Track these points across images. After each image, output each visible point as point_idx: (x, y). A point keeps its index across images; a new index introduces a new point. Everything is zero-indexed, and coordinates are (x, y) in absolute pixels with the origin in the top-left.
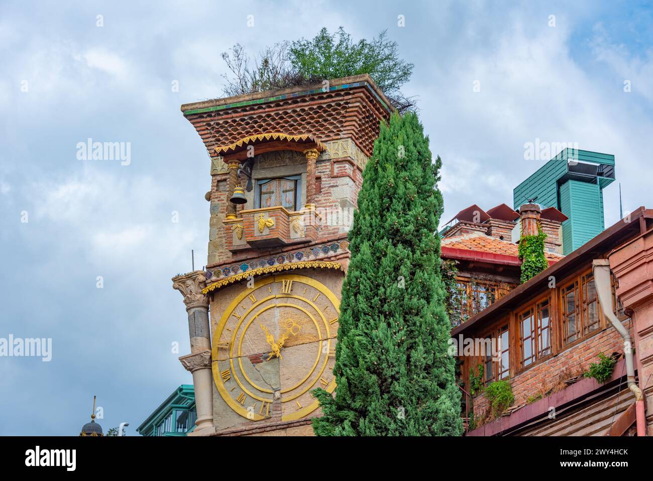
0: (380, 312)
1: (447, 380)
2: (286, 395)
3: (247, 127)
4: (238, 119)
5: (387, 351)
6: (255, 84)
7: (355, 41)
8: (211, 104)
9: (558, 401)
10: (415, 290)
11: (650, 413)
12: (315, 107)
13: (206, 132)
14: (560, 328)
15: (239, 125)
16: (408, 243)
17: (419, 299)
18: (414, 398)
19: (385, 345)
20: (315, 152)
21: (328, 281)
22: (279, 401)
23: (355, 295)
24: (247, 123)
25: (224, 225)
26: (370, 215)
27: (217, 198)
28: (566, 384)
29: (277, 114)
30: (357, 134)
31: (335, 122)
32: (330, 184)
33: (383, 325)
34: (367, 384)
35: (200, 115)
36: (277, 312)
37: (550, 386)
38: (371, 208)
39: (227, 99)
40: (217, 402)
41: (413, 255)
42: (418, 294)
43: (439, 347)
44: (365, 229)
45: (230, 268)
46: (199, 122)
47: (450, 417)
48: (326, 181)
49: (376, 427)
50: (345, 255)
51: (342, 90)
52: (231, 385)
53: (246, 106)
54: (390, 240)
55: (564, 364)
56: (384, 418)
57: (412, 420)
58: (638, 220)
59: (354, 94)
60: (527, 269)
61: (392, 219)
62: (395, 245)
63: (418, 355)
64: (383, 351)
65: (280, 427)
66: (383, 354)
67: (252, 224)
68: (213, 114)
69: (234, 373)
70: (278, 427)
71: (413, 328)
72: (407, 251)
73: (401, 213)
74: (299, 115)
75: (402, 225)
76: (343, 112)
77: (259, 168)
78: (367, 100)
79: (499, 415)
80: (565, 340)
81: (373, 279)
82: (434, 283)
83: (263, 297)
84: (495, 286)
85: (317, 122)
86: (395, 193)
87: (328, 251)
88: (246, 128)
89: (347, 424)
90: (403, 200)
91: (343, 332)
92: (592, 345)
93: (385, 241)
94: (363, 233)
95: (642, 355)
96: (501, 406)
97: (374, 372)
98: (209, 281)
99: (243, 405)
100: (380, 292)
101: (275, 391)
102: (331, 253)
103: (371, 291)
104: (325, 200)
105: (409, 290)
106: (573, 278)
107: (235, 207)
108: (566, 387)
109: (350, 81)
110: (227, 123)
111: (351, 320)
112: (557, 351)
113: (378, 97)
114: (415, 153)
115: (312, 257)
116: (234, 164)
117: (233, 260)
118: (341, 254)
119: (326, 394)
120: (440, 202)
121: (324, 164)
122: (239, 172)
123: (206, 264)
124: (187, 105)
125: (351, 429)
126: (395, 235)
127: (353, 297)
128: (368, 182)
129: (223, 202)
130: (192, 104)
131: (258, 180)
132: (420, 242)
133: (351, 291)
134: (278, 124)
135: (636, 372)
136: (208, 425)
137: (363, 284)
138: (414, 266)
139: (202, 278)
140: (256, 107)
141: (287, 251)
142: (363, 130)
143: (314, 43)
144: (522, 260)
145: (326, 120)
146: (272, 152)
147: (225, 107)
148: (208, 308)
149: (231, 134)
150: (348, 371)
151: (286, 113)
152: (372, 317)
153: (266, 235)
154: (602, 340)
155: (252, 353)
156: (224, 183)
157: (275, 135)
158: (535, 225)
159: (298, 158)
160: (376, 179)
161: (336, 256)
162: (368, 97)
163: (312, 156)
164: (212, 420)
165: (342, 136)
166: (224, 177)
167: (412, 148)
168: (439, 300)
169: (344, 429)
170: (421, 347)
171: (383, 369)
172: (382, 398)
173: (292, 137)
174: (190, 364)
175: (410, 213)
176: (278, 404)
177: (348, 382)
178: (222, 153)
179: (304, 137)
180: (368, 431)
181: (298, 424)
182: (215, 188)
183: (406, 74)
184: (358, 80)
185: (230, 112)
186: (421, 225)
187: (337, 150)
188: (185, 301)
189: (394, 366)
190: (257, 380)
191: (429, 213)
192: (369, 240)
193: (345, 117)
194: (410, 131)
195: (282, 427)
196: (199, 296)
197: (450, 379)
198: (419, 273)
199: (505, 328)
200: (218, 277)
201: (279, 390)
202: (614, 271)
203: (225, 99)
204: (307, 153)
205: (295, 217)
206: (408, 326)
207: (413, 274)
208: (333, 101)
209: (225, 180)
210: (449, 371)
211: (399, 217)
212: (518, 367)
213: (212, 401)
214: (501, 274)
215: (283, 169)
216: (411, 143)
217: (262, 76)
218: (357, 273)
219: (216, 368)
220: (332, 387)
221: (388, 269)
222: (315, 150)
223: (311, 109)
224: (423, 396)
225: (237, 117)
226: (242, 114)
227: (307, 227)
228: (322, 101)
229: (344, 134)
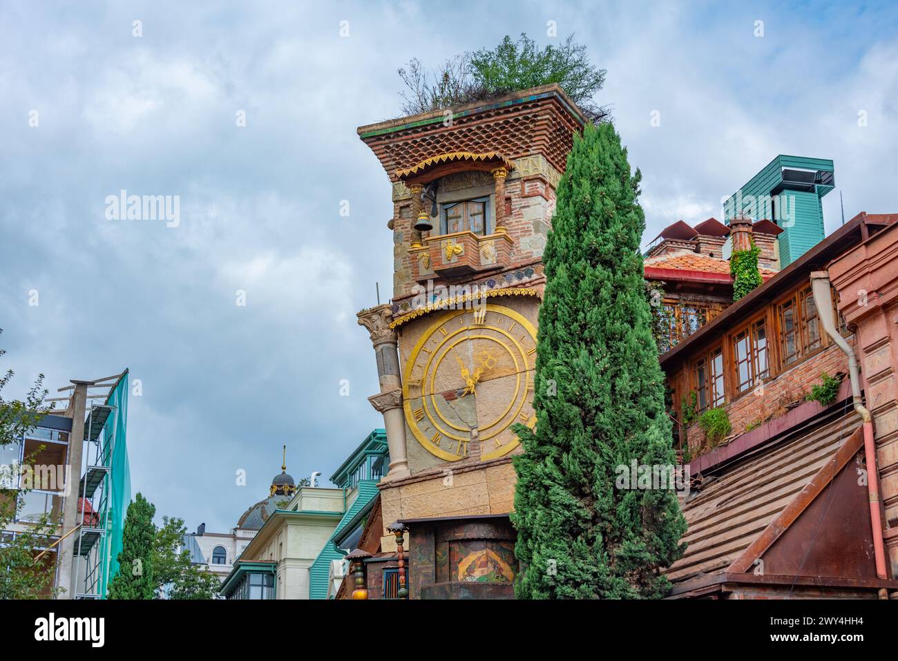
0: (581, 339)
1: (656, 409)
2: (484, 432)
3: (429, 147)
4: (418, 140)
5: (590, 380)
6: (436, 101)
7: (540, 48)
8: (389, 125)
9: (779, 428)
10: (618, 314)
11: (878, 436)
12: (501, 122)
13: (385, 155)
14: (778, 348)
15: (421, 145)
16: (607, 264)
17: (622, 324)
18: (620, 430)
19: (588, 374)
20: (503, 171)
21: (523, 309)
22: (477, 439)
23: (553, 322)
24: (429, 144)
25: (408, 254)
26: (565, 235)
27: (400, 226)
28: (787, 409)
29: (461, 132)
30: (548, 149)
31: (523, 137)
32: (521, 204)
33: (584, 353)
34: (569, 417)
35: (378, 138)
36: (470, 344)
37: (769, 412)
38: (566, 228)
39: (406, 118)
40: (411, 444)
41: (614, 276)
42: (621, 318)
43: (646, 373)
44: (561, 251)
46: (377, 145)
47: (660, 448)
48: (516, 202)
49: (580, 462)
50: (541, 281)
51: (530, 102)
52: (425, 424)
53: (427, 125)
54: (589, 261)
55: (784, 387)
56: (589, 453)
57: (620, 453)
58: (859, 227)
59: (542, 105)
60: (740, 287)
61: (589, 238)
62: (594, 266)
63: (624, 383)
64: (585, 380)
65: (479, 467)
66: (585, 384)
67: (439, 252)
68: (392, 136)
69: (427, 411)
70: (477, 467)
71: (617, 355)
72: (607, 272)
73: (599, 231)
74: (485, 132)
75: (601, 245)
76: (531, 126)
77: (443, 191)
78: (557, 112)
79: (715, 446)
80: (784, 361)
81: (571, 303)
82: (637, 305)
83: (454, 330)
84: (706, 307)
85: (504, 138)
86: (592, 210)
87: (522, 276)
88: (428, 149)
89: (549, 460)
90: (600, 217)
91: (542, 362)
92: (814, 366)
93: (583, 262)
94: (559, 255)
95: (868, 373)
96: (717, 436)
97: (577, 404)
98: (396, 315)
99: (438, 445)
100: (579, 317)
101: (472, 429)
102: (526, 279)
103: (570, 317)
104: (516, 222)
105: (611, 314)
106: (790, 294)
107: (420, 235)
108: (787, 412)
109: (538, 92)
110: (407, 144)
111: (549, 349)
112: (776, 373)
113: (568, 108)
114: (612, 166)
115: (505, 284)
116: (416, 188)
118: (536, 280)
119: (526, 429)
120: (641, 217)
121: (514, 184)
122: (422, 197)
123: (392, 297)
124: (364, 127)
125: (554, 466)
126: (593, 256)
127: (550, 324)
128: (562, 200)
129: (407, 229)
130: (369, 126)
131: (443, 204)
132: (621, 261)
133: (549, 317)
134: (462, 142)
135: (863, 393)
136: (402, 468)
137: (560, 309)
138: (616, 288)
139: (388, 312)
140: (438, 126)
141: (477, 279)
142: (555, 144)
143: (497, 53)
144: (734, 278)
145: (513, 136)
146: (457, 174)
147: (404, 127)
148: (396, 344)
149: (411, 157)
150: (549, 403)
151: (470, 130)
152: (572, 344)
153: (454, 262)
154: (824, 360)
155: (446, 390)
156: (408, 209)
157: (459, 155)
158: (747, 238)
159: (486, 178)
160: (571, 196)
161: (530, 282)
162: (558, 109)
163: (501, 176)
164: (406, 463)
165: (532, 152)
166: (406, 203)
167: (608, 160)
168: (644, 324)
169: (546, 466)
170: (626, 375)
171: (586, 400)
172: (586, 431)
173: (477, 156)
174: (380, 405)
175: (609, 231)
176: (476, 443)
177: (549, 415)
178: (403, 178)
179: (491, 155)
180: (572, 467)
181: (498, 463)
182: (398, 215)
183: (598, 81)
184: (547, 90)
185: (410, 132)
186: (622, 243)
187: (527, 167)
188: (371, 338)
189: (597, 396)
190: (452, 418)
191: (630, 230)
192: (565, 262)
193: (534, 131)
194: (606, 143)
195: (481, 467)
196: (386, 331)
197: (659, 407)
198: (621, 295)
199: (718, 352)
200: (406, 310)
201: (476, 428)
202: (834, 284)
203: (403, 119)
204: (495, 172)
205: (484, 242)
206: (612, 353)
207: (614, 296)
208: (521, 115)
209: (408, 206)
210: (658, 399)
211: (597, 236)
212: (735, 393)
213: (405, 443)
214: (713, 294)
215: (469, 191)
216: (607, 155)
217: (442, 92)
218: (554, 298)
219: (408, 407)
220: (532, 423)
221: (587, 292)
222: (503, 168)
223: (497, 125)
224: (630, 428)
225: (417, 137)
226: (423, 133)
227: (499, 252)
228: (509, 115)
229: (534, 150)
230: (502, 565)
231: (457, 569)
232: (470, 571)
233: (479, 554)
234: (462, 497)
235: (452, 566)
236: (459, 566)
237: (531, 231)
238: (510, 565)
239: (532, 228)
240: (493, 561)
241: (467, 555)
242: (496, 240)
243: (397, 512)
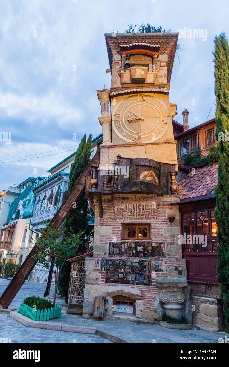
2: (143, 135)
13: (113, 45)
21: (161, 98)
27: (115, 67)
31: (163, 49)
32: (160, 68)
35: (112, 38)
36: (140, 106)
40: (114, 135)
45: (120, 89)
48: (158, 67)
52: (120, 129)
67: (135, 72)
68: (117, 38)
69: (121, 125)
70: (142, 145)
87: (161, 88)
98: (111, 93)
99: (125, 137)
101: (139, 133)
116: (125, 55)
117: (122, 87)
121: (158, 62)
124: (107, 34)
136: (109, 142)
139: (109, 92)
141: (144, 86)
153: (140, 77)
156: (117, 64)
164: (111, 141)
165: (165, 54)
176: (139, 138)
181: (151, 144)
187: (163, 58)
190: (131, 129)
200: (115, 92)
204: (154, 55)
219: (113, 123)
227: (154, 78)
230: (156, 178)
231: (139, 176)
232: (145, 177)
233: (149, 172)
235: (138, 175)
236: (141, 175)
238: (158, 179)
239: (163, 76)
240: (153, 176)
241: (144, 171)
243: (107, 156)
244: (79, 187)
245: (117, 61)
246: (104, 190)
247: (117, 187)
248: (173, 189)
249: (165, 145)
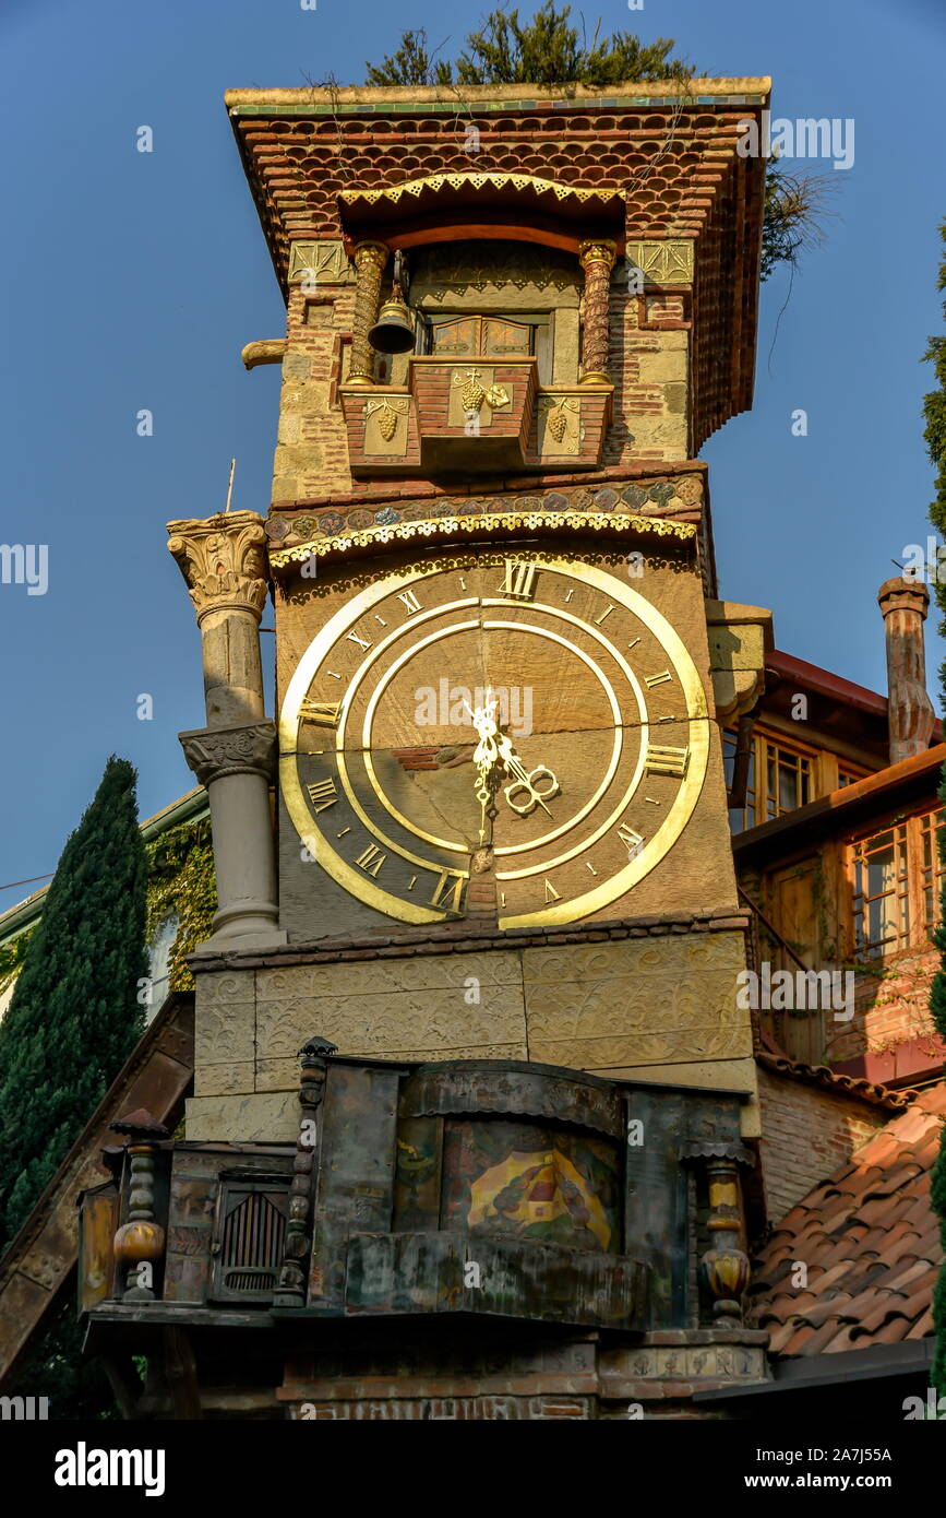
2: (510, 862)
3: (408, 172)
4: (384, 149)
12: (611, 145)
13: (287, 171)
24: (411, 165)
27: (304, 341)
31: (657, 194)
32: (635, 343)
35: (278, 126)
36: (483, 642)
40: (293, 867)
45: (345, 514)
48: (623, 335)
51: (695, 110)
52: (340, 820)
59: (722, 124)
65: (506, 942)
67: (442, 394)
68: (317, 125)
69: (347, 789)
70: (497, 944)
76: (683, 169)
77: (430, 281)
83: (441, 601)
87: (642, 499)
98: (276, 544)
99: (375, 881)
101: (476, 848)
102: (649, 506)
104: (622, 380)
107: (372, 361)
109: (720, 88)
110: (352, 153)
115: (593, 512)
116: (375, 252)
117: (357, 495)
118: (679, 512)
121: (619, 296)
129: (321, 353)
131: (427, 311)
136: (257, 925)
139: (261, 531)
140: (444, 123)
141: (519, 489)
147: (355, 109)
148: (259, 618)
153: (484, 426)
155: (405, 743)
156: (327, 310)
157: (518, 180)
161: (662, 516)
164: (275, 918)
165: (672, 232)
173: (569, 190)
174: (212, 756)
176: (483, 885)
178: (355, 215)
179: (606, 194)
181: (562, 938)
182: (299, 317)
184: (743, 88)
185: (367, 124)
187: (657, 264)
193: (687, 184)
200: (306, 534)
201: (490, 845)
203: (357, 90)
205: (554, 400)
208: (664, 137)
209: (329, 302)
219: (290, 774)
223: (598, 149)
225: (384, 142)
226: (400, 136)
227: (589, 430)
228: (633, 132)
229: (677, 228)
230: (588, 1200)
231: (465, 1195)
232: (506, 1200)
233: (533, 1161)
234: (445, 1016)
237: (659, 405)
238: (605, 1205)
239: (662, 398)
240: (567, 1186)
241: (499, 1159)
242: (585, 401)
243: (241, 1035)
244: (37, 1266)
245: (325, 293)
246: (213, 1304)
247: (305, 1284)
248: (718, 1278)
249: (663, 940)
